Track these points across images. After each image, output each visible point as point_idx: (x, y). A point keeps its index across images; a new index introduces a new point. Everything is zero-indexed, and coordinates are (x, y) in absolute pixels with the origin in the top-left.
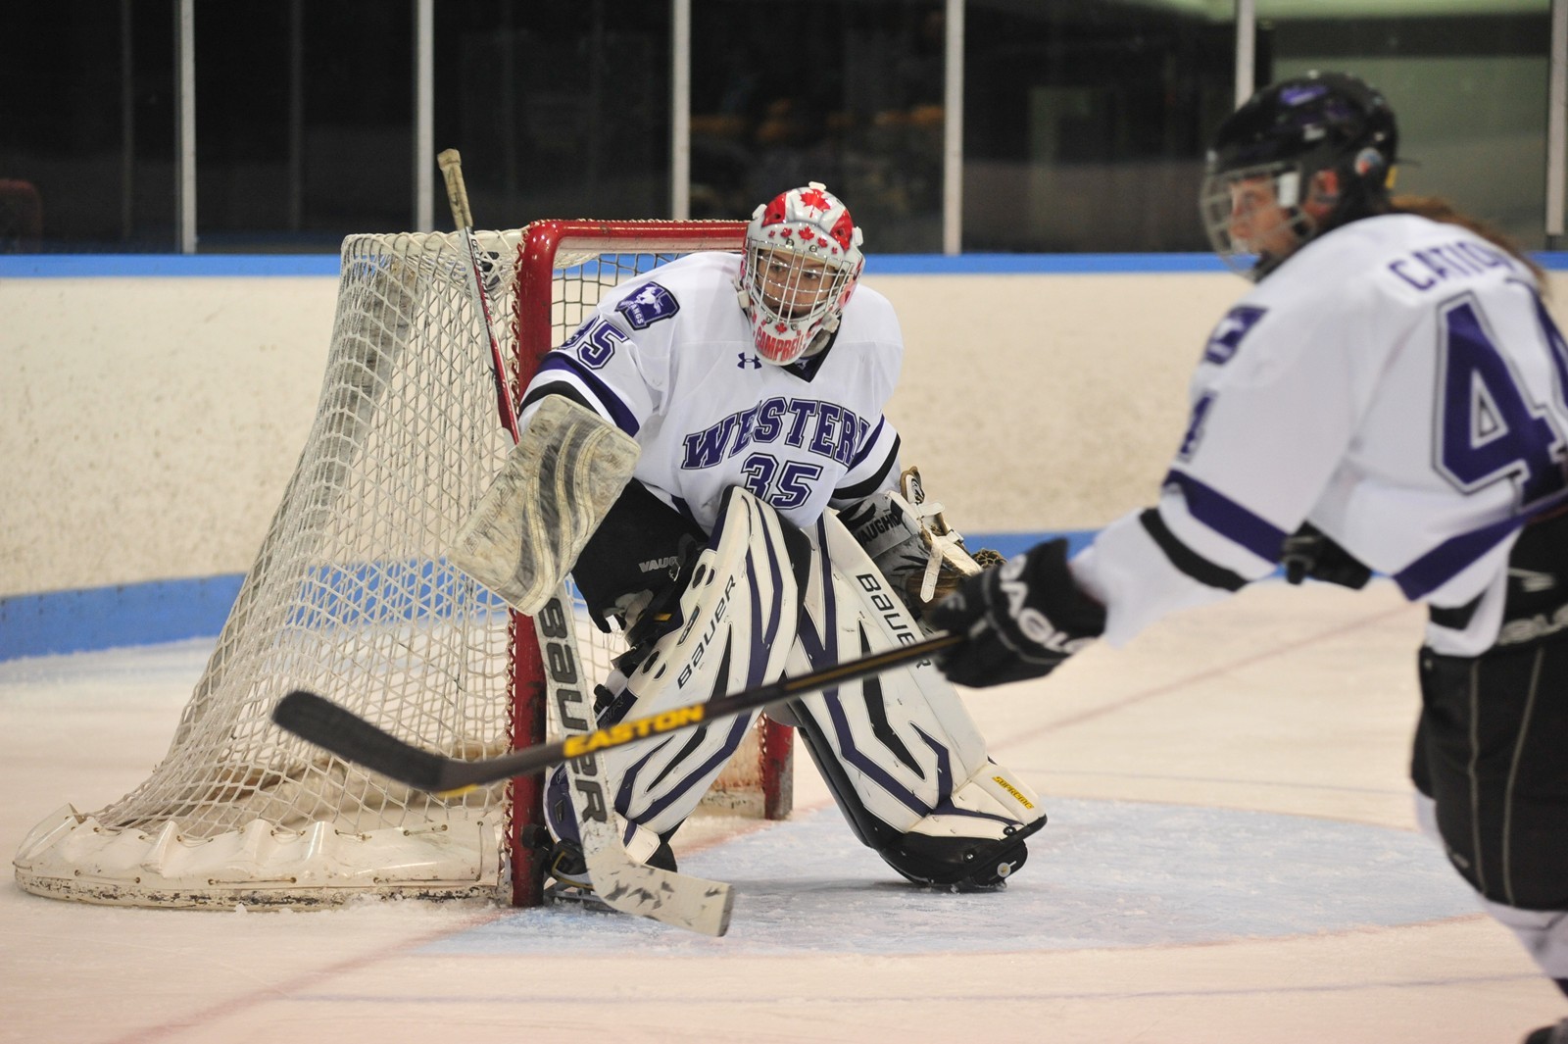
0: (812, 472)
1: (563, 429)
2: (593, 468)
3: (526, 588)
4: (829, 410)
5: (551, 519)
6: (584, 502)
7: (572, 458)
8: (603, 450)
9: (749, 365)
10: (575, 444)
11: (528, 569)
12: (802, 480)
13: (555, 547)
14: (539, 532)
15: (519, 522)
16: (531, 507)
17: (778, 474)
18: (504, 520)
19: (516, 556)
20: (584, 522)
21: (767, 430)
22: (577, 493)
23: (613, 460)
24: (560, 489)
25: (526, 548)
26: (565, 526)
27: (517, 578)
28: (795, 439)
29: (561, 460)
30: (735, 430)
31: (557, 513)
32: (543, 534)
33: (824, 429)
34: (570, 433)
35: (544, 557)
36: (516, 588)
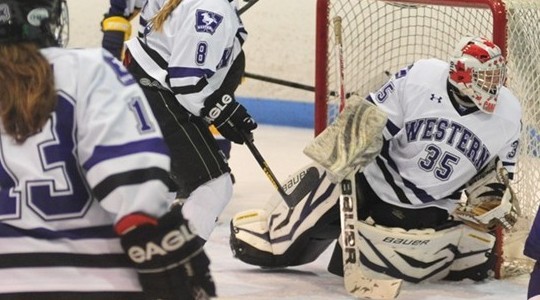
0: (455, 159)
1: (357, 107)
2: (367, 123)
3: (333, 163)
4: (467, 132)
5: (347, 140)
6: (362, 134)
7: (359, 119)
8: (371, 116)
9: (435, 101)
10: (361, 114)
11: (335, 156)
12: (450, 163)
13: (347, 150)
14: (341, 144)
15: (334, 140)
16: (340, 135)
17: (441, 158)
18: (328, 140)
19: (330, 151)
20: (361, 142)
21: (440, 135)
22: (360, 132)
23: (375, 119)
24: (353, 131)
25: (335, 150)
26: (353, 143)
27: (330, 159)
28: (450, 142)
29: (355, 120)
30: (423, 127)
31: (350, 138)
32: (343, 145)
33: (463, 140)
34: (359, 109)
35: (342, 153)
36: (329, 163)
